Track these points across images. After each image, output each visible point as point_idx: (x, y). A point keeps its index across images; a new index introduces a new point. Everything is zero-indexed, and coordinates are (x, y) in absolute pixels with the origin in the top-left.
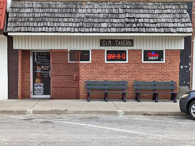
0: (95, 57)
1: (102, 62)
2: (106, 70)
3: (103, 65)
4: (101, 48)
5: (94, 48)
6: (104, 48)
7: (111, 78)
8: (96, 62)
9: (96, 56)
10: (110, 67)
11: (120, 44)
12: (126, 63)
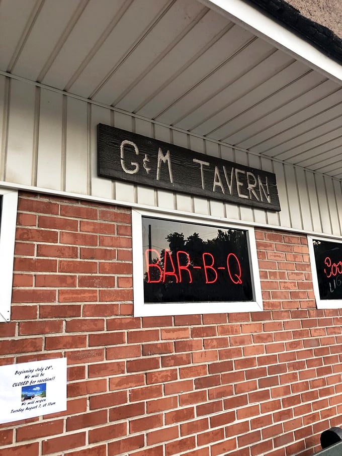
0: (50, 266)
1: (110, 310)
2: (139, 380)
3: (119, 338)
4: (103, 190)
5: (49, 183)
6: (124, 194)
7: (192, 428)
8: (60, 311)
9: (61, 252)
10: (165, 348)
11: (220, 184)
12: (255, 316)
